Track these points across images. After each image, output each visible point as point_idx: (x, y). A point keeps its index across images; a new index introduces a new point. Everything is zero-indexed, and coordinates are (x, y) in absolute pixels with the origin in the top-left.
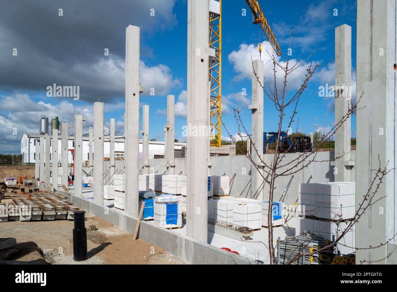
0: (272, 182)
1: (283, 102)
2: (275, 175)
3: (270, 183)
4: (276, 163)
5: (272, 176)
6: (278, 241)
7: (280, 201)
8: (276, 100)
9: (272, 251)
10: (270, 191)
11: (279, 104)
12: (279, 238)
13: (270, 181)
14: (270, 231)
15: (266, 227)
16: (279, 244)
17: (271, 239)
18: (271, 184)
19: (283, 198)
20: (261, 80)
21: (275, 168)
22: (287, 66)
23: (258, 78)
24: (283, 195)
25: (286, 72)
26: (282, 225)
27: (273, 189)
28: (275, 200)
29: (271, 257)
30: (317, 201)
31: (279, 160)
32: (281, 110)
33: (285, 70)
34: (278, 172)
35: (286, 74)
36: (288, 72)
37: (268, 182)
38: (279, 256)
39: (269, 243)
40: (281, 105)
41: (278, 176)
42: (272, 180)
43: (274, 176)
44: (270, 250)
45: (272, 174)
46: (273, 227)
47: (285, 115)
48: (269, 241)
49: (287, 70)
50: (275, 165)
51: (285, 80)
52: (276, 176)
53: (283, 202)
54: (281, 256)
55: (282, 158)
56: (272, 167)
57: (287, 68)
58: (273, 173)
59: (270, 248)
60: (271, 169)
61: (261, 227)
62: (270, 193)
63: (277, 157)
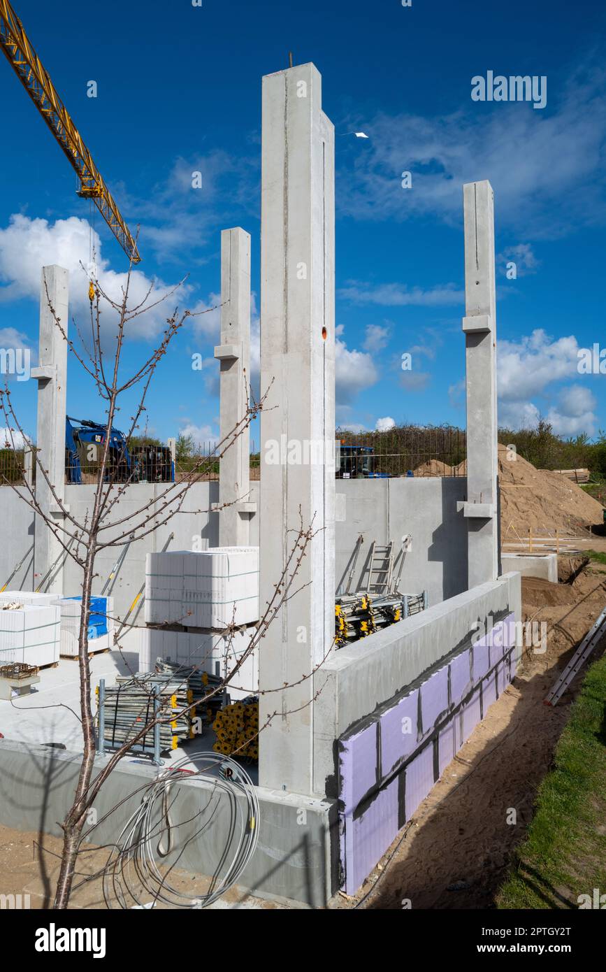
0: (90, 561)
1: (115, 380)
2: (96, 544)
3: (84, 565)
4: (99, 517)
5: (88, 548)
6: (99, 689)
7: (102, 593)
8: (100, 374)
9: (88, 722)
10: (85, 583)
11: (105, 384)
12: (102, 682)
13: (84, 559)
14: (85, 677)
15: (71, 658)
16: (103, 697)
17: (85, 696)
18: (86, 565)
19: (109, 586)
20: (62, 312)
21: (96, 529)
22: (125, 302)
23: (58, 320)
24: (109, 580)
25: (123, 315)
26: (109, 649)
27: (92, 576)
28: (96, 594)
29: (86, 739)
30: (185, 591)
31: (105, 510)
32: (111, 398)
33: (121, 310)
34: (103, 537)
35: (123, 321)
36: (127, 316)
37: (79, 562)
38: (102, 725)
39: (83, 706)
40: (110, 386)
41: (103, 546)
42: (88, 556)
43: (94, 547)
44: (83, 721)
45: (90, 543)
46: (89, 654)
47: (119, 409)
48: (82, 701)
49: (125, 312)
50: (97, 522)
51: (121, 332)
52: (97, 547)
53: (109, 595)
54: (106, 723)
55: (112, 504)
56: (89, 527)
57: (124, 307)
58: (92, 541)
59: (83, 716)
60: (84, 530)
61: (57, 659)
62: (84, 586)
63: (102, 503)
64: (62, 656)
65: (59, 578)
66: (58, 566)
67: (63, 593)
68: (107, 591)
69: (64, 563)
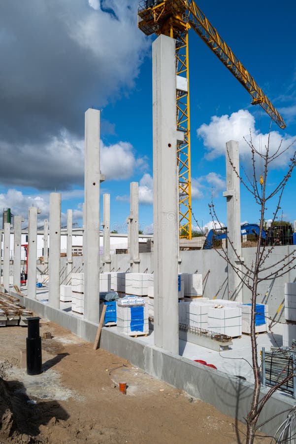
0: (255, 287)
1: (264, 194)
2: (258, 279)
3: (252, 289)
4: (258, 265)
5: (254, 281)
6: (262, 352)
7: (262, 303)
8: (256, 192)
9: (256, 370)
10: (253, 298)
11: (259, 197)
12: (263, 349)
13: (252, 286)
14: (254, 346)
15: (247, 334)
16: (264, 356)
17: (255, 356)
18: (253, 289)
19: (266, 299)
20: (236, 164)
21: (257, 271)
22: (267, 153)
23: (235, 168)
24: (266, 296)
25: (266, 160)
26: (266, 332)
27: (256, 295)
28: (259, 303)
29: (255, 378)
31: (262, 261)
32: (262, 204)
33: (265, 158)
34: (261, 275)
35: (267, 163)
36: (268, 160)
37: (250, 287)
38: (264, 371)
39: (253, 361)
40: (261, 197)
41: (261, 280)
42: (254, 285)
43: (256, 280)
44: (254, 369)
45: (254, 278)
46: (256, 334)
47: (266, 209)
48: (253, 358)
49: (267, 159)
50: (258, 268)
51: (266, 169)
52: (258, 280)
53: (266, 304)
54: (266, 370)
55: (265, 258)
56: (254, 270)
57: (267, 156)
58: (256, 278)
59: (254, 366)
60: (251, 271)
61: (241, 334)
62: (252, 300)
63: (260, 258)
64: (243, 333)
65: (240, 294)
66: (239, 288)
67: (243, 301)
68: (264, 301)
69: (242, 287)
